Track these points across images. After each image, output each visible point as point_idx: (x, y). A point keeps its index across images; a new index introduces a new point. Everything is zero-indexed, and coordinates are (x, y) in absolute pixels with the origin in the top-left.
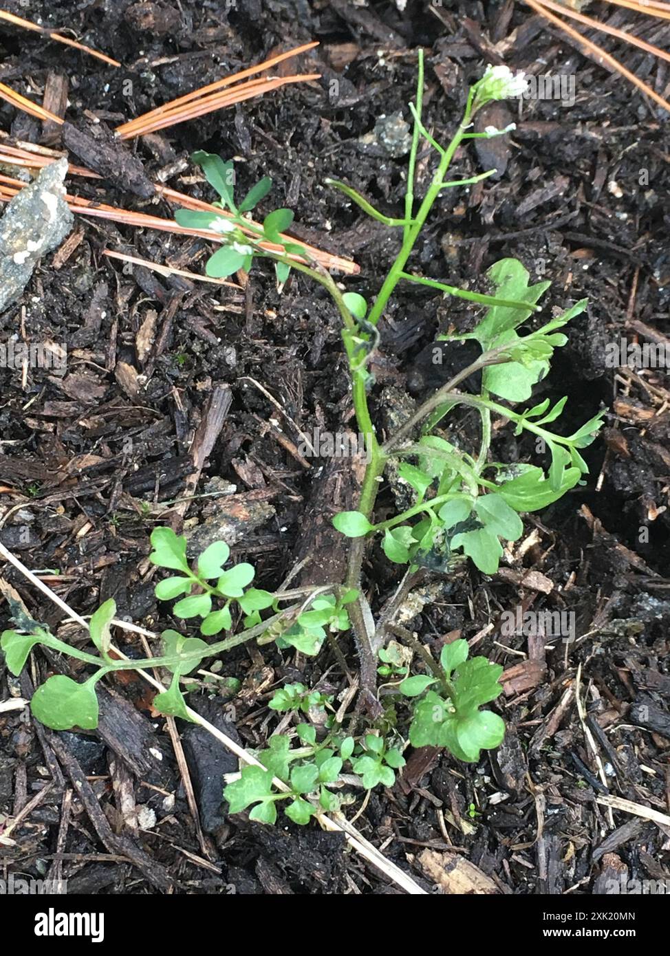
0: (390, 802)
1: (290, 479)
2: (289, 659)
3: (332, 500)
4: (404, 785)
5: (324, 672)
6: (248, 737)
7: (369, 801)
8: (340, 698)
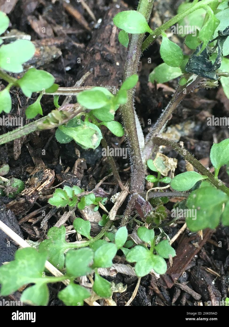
0: (155, 294)
1: (74, 34)
2: (68, 169)
3: (109, 43)
4: (167, 280)
5: (98, 182)
6: (29, 232)
7: (138, 293)
8: (113, 199)
